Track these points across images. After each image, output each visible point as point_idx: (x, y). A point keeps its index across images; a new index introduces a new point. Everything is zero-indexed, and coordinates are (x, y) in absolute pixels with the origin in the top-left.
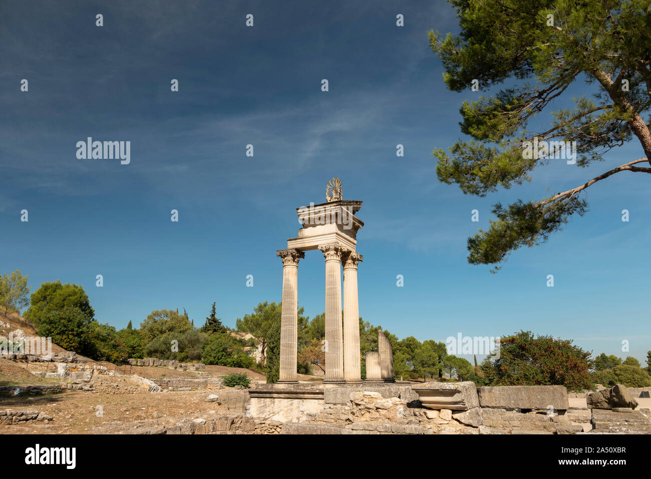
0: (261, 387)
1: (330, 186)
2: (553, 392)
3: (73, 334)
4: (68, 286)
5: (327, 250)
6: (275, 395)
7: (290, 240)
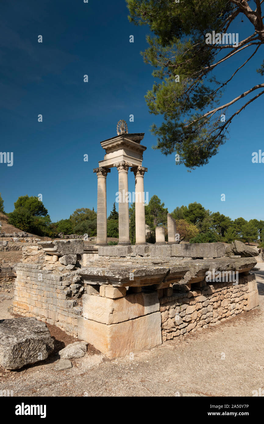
0: (87, 248)
1: (119, 125)
2: (210, 247)
3: (25, 223)
4: (32, 198)
5: (119, 166)
6: (94, 252)
7: (100, 162)
